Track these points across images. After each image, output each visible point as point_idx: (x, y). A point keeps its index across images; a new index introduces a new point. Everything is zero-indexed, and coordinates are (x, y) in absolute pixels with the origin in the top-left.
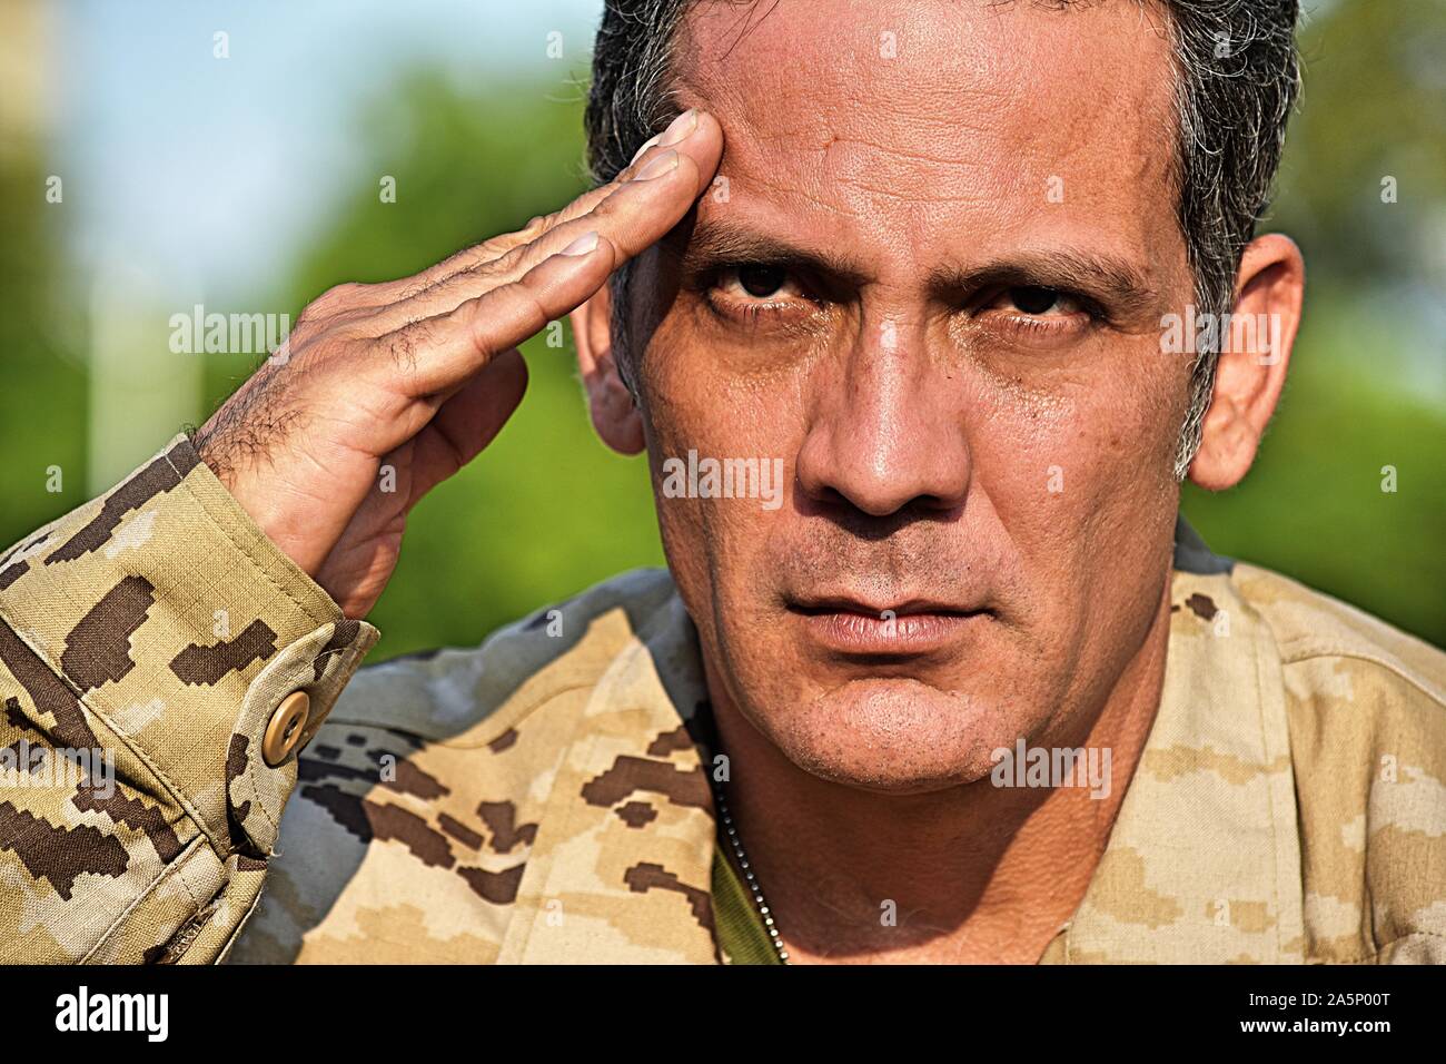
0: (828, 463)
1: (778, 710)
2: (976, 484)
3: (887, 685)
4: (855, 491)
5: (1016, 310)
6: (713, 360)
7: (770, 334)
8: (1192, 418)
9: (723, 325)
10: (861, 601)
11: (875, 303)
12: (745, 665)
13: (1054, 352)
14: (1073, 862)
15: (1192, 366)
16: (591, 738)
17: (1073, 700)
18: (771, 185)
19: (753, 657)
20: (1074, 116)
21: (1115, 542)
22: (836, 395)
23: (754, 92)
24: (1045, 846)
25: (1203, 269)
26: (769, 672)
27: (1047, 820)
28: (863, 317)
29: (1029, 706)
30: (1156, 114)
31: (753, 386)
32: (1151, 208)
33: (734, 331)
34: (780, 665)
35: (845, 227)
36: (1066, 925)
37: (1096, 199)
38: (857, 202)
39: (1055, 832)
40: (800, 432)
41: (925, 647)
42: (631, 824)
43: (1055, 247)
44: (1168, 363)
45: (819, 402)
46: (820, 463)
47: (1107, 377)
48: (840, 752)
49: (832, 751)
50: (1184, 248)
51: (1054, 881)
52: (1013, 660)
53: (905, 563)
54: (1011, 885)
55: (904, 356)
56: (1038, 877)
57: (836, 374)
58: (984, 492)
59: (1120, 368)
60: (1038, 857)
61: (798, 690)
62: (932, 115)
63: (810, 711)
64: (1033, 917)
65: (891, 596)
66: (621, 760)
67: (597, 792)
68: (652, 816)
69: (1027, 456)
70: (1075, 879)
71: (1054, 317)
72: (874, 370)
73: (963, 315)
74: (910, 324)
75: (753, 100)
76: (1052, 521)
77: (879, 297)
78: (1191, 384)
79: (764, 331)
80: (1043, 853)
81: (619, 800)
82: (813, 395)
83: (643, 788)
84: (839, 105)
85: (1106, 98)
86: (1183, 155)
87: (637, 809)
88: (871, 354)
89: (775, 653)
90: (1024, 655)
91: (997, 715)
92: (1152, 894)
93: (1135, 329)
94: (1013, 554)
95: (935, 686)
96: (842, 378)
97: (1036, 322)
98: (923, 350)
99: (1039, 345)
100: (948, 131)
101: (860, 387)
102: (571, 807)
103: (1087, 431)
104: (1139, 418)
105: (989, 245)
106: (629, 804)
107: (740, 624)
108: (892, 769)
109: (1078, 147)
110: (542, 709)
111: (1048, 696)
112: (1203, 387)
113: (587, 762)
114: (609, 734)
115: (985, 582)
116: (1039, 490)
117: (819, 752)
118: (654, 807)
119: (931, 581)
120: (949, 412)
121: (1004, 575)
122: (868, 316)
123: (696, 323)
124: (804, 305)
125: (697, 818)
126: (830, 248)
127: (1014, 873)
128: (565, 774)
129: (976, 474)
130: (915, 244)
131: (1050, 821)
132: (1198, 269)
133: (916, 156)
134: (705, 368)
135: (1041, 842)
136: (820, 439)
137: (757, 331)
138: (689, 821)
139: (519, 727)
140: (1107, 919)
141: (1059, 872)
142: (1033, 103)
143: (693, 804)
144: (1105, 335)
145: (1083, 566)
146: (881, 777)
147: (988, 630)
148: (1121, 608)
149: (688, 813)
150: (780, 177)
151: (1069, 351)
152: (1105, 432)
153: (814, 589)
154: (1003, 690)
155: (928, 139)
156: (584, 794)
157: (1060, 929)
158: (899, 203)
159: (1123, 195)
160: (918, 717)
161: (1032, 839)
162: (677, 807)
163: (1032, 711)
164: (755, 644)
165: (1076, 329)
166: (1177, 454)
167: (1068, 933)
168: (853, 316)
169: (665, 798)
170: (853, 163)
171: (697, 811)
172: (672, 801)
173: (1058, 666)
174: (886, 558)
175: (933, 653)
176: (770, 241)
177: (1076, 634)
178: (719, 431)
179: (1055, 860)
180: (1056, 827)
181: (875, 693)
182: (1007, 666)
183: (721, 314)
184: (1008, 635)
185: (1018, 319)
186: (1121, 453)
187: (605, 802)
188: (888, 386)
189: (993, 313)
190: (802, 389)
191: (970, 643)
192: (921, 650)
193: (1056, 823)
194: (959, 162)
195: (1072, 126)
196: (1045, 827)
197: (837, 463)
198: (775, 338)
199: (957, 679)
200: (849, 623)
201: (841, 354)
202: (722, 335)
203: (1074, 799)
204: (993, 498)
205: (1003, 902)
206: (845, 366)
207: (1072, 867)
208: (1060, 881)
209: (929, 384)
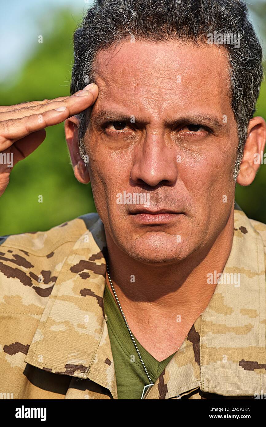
0: (138, 172)
1: (127, 242)
2: (179, 178)
3: (156, 233)
4: (146, 178)
5: (188, 130)
6: (107, 147)
7: (122, 139)
8: (237, 163)
9: (109, 138)
10: (148, 210)
11: (150, 129)
12: (117, 231)
13: (198, 142)
14: (205, 291)
15: (237, 148)
16: (74, 255)
17: (207, 240)
18: (121, 100)
19: (120, 229)
20: (202, 77)
21: (217, 195)
22: (140, 154)
23: (115, 74)
24: (198, 285)
25: (239, 122)
26: (124, 232)
27: (198, 277)
28: (146, 133)
29: (195, 240)
30: (224, 77)
31: (118, 153)
32: (223, 103)
33: (112, 139)
34: (127, 230)
35: (141, 109)
36: (202, 314)
37: (207, 100)
38: (144, 102)
39: (200, 281)
40: (131, 165)
41: (166, 222)
42: (83, 278)
43: (196, 113)
44: (230, 146)
45: (136, 157)
46: (136, 173)
47: (214, 149)
48: (144, 251)
49: (142, 251)
50: (234, 115)
51: (200, 296)
52: (191, 227)
53: (160, 199)
54: (188, 297)
55: (158, 142)
56: (195, 295)
57: (140, 149)
58: (181, 180)
59: (217, 147)
60: (196, 289)
61: (132, 236)
62: (163, 77)
63: (135, 241)
64: (194, 307)
65: (156, 208)
66: (81, 261)
67: (74, 269)
68: (89, 276)
69: (192, 169)
70: (205, 296)
71: (199, 132)
72: (150, 146)
73: (174, 132)
74: (160, 134)
75: (115, 76)
76: (200, 187)
77: (150, 127)
78: (237, 153)
79: (121, 139)
80: (197, 287)
81: (80, 272)
82: (134, 155)
83: (87, 269)
84: (138, 76)
85: (210, 73)
86: (232, 89)
87: (85, 274)
88: (149, 142)
89: (125, 227)
90: (194, 226)
91: (187, 242)
92: (226, 306)
93: (221, 136)
94: (190, 197)
95: (169, 234)
96: (142, 149)
97: (194, 133)
98: (163, 141)
99: (195, 139)
100: (167, 81)
101: (146, 151)
102: (67, 273)
103: (209, 163)
104: (223, 160)
105: (178, 113)
106: (83, 273)
107: (116, 219)
108: (158, 256)
109: (203, 85)
110: (61, 247)
111: (200, 237)
112: (240, 154)
113: (72, 261)
114: (79, 254)
115: (182, 205)
116: (196, 179)
117: (138, 252)
118: (89, 274)
119: (167, 204)
120: (171, 158)
121: (187, 203)
122: (148, 132)
123: (102, 138)
124: (131, 131)
125: (101, 278)
126: (137, 115)
127: (189, 293)
128: (66, 264)
129: (179, 175)
130: (159, 112)
131: (199, 278)
132: (238, 122)
133: (159, 88)
134: (105, 149)
135: (197, 284)
136: (137, 166)
137: (118, 139)
138: (99, 278)
139: (54, 252)
140: (213, 312)
141: (201, 294)
142: (191, 73)
143: (100, 274)
144: (213, 137)
145: (209, 201)
146: (155, 258)
147: (184, 218)
148: (220, 215)
149: (98, 276)
150: (124, 97)
151: (203, 142)
152: (214, 164)
153: (135, 207)
154: (188, 235)
155: (162, 83)
156: (71, 270)
157: (200, 315)
158: (155, 101)
159: (215, 99)
160: (165, 242)
161: (194, 283)
162: (96, 274)
163: (196, 241)
164: (120, 225)
165: (205, 135)
166: (233, 173)
167: (203, 316)
168: (144, 133)
169: (93, 272)
170: (143, 91)
171: (101, 276)
172: (94, 273)
173: (203, 229)
174: (155, 198)
175: (168, 224)
176: (121, 115)
177: (207, 220)
178: (108, 166)
179: (200, 290)
180: (200, 280)
181: (153, 235)
182: (189, 229)
183: (108, 135)
184: (189, 220)
185: (189, 133)
186: (218, 170)
187: (76, 272)
188: (154, 150)
189: (182, 131)
190: (131, 153)
191: (179, 222)
192: (165, 223)
193: (200, 279)
194: (171, 89)
195: (201, 79)
196: (197, 280)
197: (141, 171)
198: (123, 140)
199: (175, 232)
200: (145, 216)
201: (141, 143)
202: (109, 141)
203: (205, 272)
204: (184, 181)
205: (186, 302)
206: (142, 147)
207: (205, 292)
208: (201, 296)
209: (165, 150)
